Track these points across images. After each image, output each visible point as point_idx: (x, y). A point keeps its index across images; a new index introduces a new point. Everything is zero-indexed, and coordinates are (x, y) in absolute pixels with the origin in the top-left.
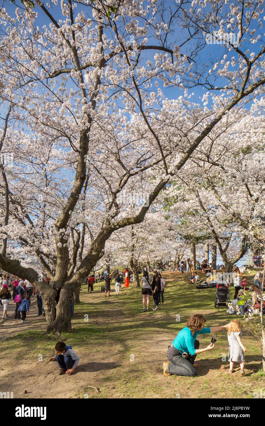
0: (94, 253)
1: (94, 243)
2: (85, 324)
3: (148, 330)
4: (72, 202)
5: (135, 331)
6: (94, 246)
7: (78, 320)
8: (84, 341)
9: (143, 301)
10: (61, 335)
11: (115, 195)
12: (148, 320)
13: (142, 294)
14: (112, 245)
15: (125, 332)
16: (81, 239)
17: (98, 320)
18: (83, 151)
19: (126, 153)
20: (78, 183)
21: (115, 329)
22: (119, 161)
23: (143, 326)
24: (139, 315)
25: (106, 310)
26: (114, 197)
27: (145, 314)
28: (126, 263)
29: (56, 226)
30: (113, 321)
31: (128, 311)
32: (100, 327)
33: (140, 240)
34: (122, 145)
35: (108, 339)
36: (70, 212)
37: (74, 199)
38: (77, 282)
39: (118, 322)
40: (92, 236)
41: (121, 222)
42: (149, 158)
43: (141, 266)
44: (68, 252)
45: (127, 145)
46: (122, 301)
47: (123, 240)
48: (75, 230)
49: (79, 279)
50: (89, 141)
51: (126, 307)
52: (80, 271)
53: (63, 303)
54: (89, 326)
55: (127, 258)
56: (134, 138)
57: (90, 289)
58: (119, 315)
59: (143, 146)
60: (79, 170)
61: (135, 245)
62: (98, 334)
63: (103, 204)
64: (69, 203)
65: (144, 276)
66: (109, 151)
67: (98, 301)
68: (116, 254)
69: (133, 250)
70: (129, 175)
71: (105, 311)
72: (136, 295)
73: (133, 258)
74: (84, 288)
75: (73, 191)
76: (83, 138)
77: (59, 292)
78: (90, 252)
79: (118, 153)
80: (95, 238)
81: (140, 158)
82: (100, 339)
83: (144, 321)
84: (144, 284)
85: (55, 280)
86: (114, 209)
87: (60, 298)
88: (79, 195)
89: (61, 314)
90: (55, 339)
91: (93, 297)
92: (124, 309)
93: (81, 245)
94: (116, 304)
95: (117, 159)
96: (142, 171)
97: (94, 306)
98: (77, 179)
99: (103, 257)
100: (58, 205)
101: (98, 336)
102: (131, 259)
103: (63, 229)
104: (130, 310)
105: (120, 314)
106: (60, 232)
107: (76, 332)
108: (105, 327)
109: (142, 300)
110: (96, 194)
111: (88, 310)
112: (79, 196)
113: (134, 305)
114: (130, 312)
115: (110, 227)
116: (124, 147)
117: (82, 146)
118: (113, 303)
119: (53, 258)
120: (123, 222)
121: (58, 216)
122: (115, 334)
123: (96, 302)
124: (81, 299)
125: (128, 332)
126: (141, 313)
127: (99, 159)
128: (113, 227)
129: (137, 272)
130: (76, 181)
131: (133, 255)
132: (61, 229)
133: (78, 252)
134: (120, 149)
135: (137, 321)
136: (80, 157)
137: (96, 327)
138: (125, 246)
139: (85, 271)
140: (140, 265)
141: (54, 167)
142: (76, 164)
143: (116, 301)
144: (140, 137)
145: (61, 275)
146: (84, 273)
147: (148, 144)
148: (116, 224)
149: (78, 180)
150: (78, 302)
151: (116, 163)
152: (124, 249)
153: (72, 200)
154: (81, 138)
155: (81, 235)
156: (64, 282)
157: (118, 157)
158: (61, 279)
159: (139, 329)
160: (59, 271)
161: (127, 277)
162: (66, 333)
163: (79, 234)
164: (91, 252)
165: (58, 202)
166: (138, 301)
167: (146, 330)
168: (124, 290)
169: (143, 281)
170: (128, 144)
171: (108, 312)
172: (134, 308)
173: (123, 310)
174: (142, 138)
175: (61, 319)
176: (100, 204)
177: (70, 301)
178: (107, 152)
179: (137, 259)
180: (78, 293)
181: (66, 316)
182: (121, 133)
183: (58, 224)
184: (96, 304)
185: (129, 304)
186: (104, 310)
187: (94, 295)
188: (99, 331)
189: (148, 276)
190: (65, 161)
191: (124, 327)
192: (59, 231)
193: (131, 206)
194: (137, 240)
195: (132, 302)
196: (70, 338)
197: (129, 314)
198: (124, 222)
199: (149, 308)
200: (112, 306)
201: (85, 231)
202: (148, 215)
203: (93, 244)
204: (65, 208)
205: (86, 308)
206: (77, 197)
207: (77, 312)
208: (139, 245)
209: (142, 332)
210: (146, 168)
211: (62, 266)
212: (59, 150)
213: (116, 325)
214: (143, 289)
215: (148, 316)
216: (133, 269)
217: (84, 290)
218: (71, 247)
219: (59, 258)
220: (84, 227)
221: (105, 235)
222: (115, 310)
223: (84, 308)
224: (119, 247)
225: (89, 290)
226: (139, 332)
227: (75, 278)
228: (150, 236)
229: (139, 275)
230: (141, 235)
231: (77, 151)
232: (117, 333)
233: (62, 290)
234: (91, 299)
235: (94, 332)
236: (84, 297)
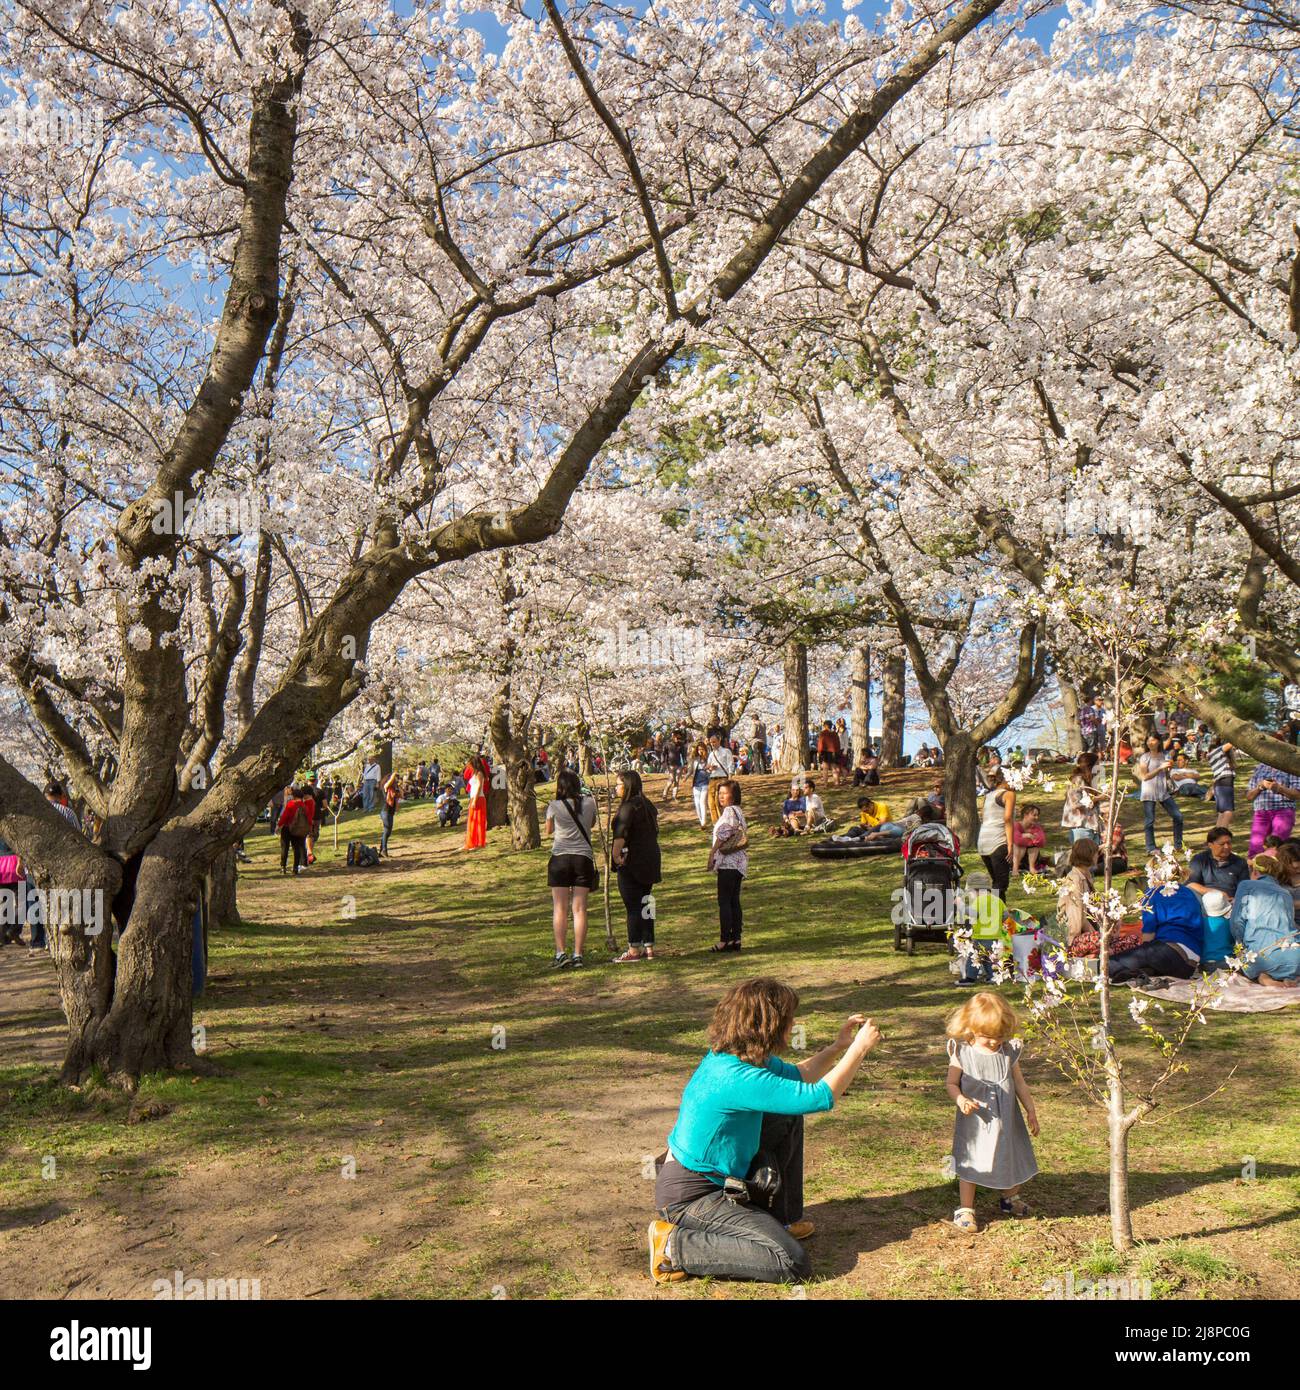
0: (314, 682)
1: (316, 632)
2: (264, 1034)
3: (579, 1062)
4: (206, 426)
5: (515, 1064)
6: (316, 645)
7: (228, 1012)
8: (259, 1117)
9: (557, 917)
10: (141, 1090)
11: (424, 398)
12: (579, 1010)
13: (552, 883)
14: (407, 639)
15: (463, 1071)
16: (249, 605)
17: (328, 1013)
18: (266, 181)
19: (477, 202)
20: (240, 335)
21: (418, 1056)
22: (444, 240)
23: (554, 1038)
24: (535, 986)
25: (372, 960)
26: (415, 409)
27: (566, 982)
28: (473, 730)
29: (124, 542)
30: (406, 1018)
31: (483, 964)
32: (343, 1047)
33: (545, 622)
34: (458, 163)
35: (387, 1104)
36: (196, 476)
37: (216, 416)
38: (224, 822)
39: (431, 1022)
40: (302, 595)
41: (451, 534)
42: (591, 232)
43: (549, 743)
44: (180, 670)
45: (481, 166)
46: (450, 914)
47: (457, 616)
48: (220, 561)
49: (235, 809)
50: (294, 138)
51: (474, 944)
52: (243, 766)
53: (154, 926)
54: (282, 1041)
55: (479, 704)
56: (513, 137)
57: (291, 853)
58: (438, 987)
59: (559, 175)
60: (244, 271)
61: (520, 642)
62: (330, 1080)
63: (360, 441)
64: (191, 430)
65: (560, 797)
66: (393, 190)
67: (333, 918)
68: (423, 686)
69: (508, 670)
70: (489, 308)
71: (369, 966)
72: (523, 888)
73: (507, 706)
74: (262, 849)
75: (214, 374)
76: (266, 123)
77: (131, 869)
78: (295, 677)
79: (440, 203)
80: (319, 610)
81: (545, 232)
82: (339, 1104)
83: (558, 1013)
84: (559, 834)
85: (114, 812)
86: (415, 471)
87: (140, 898)
88: (244, 394)
89: (139, 981)
90: (107, 1111)
91: (309, 894)
92: (462, 955)
93: (247, 634)
94: (423, 930)
95: (433, 232)
96: (553, 292)
97: (309, 943)
98: (235, 316)
99: (360, 699)
100: (132, 437)
101: (330, 1090)
102: (499, 712)
103: (162, 558)
104: (492, 963)
105: (442, 979)
106: (142, 574)
107: (216, 1070)
108: (367, 1047)
109: (551, 913)
110: (326, 388)
111: (278, 963)
112: (240, 400)
113: (512, 938)
114: (487, 970)
115: (394, 557)
116: (466, 173)
117: (262, 158)
118: (409, 926)
119: (104, 699)
120: (460, 536)
121: (130, 490)
122: (417, 1083)
123: (320, 923)
124: (248, 904)
125: (480, 1068)
126: (545, 974)
127: (347, 225)
128: (410, 557)
129: (526, 777)
130: (230, 324)
131: (506, 691)
132: (147, 561)
133: (233, 673)
134: (449, 184)
135: (527, 1017)
136: (249, 210)
137: (319, 1046)
138: (469, 646)
139: (270, 768)
140: (540, 739)
141: (114, 249)
142: (231, 240)
143: (420, 917)
144: (547, 131)
145: (147, 788)
146: (265, 777)
147: (583, 167)
148: (427, 544)
149: (241, 323)
150: (229, 920)
151: (428, 247)
152: (465, 664)
153: (205, 416)
154: (256, 119)
155: (250, 587)
156: (158, 819)
157: (438, 220)
158: (145, 807)
159: (535, 1054)
160: (134, 765)
161: (479, 799)
162: (164, 1078)
163: (238, 583)
164: (299, 676)
165: (134, 425)
166: (533, 916)
167: (571, 1057)
168: (462, 863)
169: (552, 820)
170: (490, 161)
171: (384, 969)
172: (510, 953)
173: (456, 962)
174: (557, 136)
175: (143, 1007)
176: (345, 437)
177: (191, 915)
178: (384, 191)
179: (526, 710)
180: (229, 878)
181: (164, 991)
182: (456, 108)
183: (134, 534)
184: (322, 931)
185: (485, 932)
186: (360, 961)
187: (310, 885)
188: (334, 1064)
189: (579, 801)
190: (172, 223)
191: (460, 1044)
192: (136, 567)
193: (501, 457)
194: (529, 620)
195: (499, 923)
196: (185, 1100)
197: (487, 980)
198: (468, 533)
199: (582, 951)
200: (404, 940)
201: (269, 568)
202: (584, 503)
203: (309, 637)
204: (169, 457)
205: (269, 951)
206: (233, 402)
207: (223, 972)
208: (535, 643)
209: (548, 1070)
210: (573, 280)
211: (150, 743)
212: (145, 166)
213: (422, 1036)
214: (553, 860)
215: (579, 992)
216: (506, 762)
217: (260, 858)
218: (196, 645)
219: (135, 704)
220: (265, 549)
221: (369, 596)
222: (416, 959)
223: (258, 951)
224: (439, 653)
225: (284, 863)
226: (534, 1070)
227: (216, 800)
228: (592, 604)
229: (538, 789)
230: (546, 594)
231: (236, 180)
232: (424, 1075)
233: (149, 861)
234: (298, 906)
235: (310, 1073)
236: (262, 896)
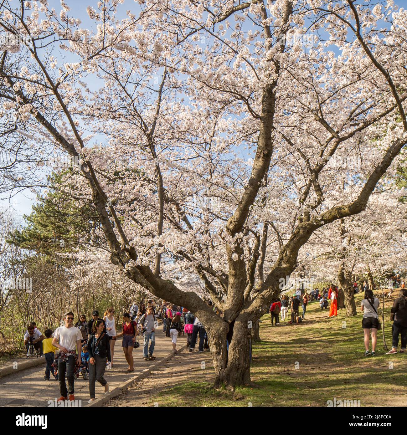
0: (284, 266)
1: (284, 250)
2: (270, 375)
3: (377, 389)
4: (251, 192)
5: (354, 388)
6: (284, 254)
7: (259, 368)
8: (271, 401)
9: (366, 339)
10: (236, 391)
11: (317, 172)
12: (375, 370)
13: (363, 327)
14: (310, 250)
15: (336, 390)
16: (261, 244)
17: (289, 369)
18: (267, 115)
19: (331, 107)
20: (260, 163)
21: (320, 384)
22: (322, 121)
23: (367, 380)
24: (358, 362)
25: (302, 353)
26: (314, 177)
27: (369, 361)
28: (331, 278)
29: (228, 229)
30: (315, 371)
31: (340, 354)
32: (295, 380)
33: (356, 240)
34: (326, 95)
35: (310, 399)
36: (250, 207)
37: (254, 188)
38: (258, 310)
39: (323, 373)
40: (280, 239)
41: (327, 215)
42: (371, 107)
43: (357, 280)
44: (244, 265)
45: (334, 94)
46: (326, 338)
47: (327, 241)
48: (253, 232)
49: (261, 306)
50: (275, 100)
51: (336, 347)
52: (263, 293)
53: (238, 342)
54: (276, 378)
55: (334, 269)
56: (344, 81)
57: (274, 319)
58: (325, 362)
59: (359, 91)
60: (261, 144)
61: (348, 248)
62: (292, 391)
63: (294, 189)
64: (246, 193)
65: (366, 298)
66: (304, 109)
67: (289, 339)
68: (315, 264)
69: (343, 257)
70: (338, 140)
71: (301, 355)
72: (351, 329)
73: (344, 269)
74: (266, 319)
75: (253, 176)
76: (266, 97)
77: (232, 325)
78: (279, 265)
79: (320, 109)
80: (285, 243)
81: (354, 111)
82: (296, 399)
83: (368, 371)
84: (366, 311)
85: (227, 309)
86: (313, 196)
88: (262, 180)
89: (235, 359)
90: (226, 397)
91: (280, 332)
92: (332, 351)
93: (261, 253)
94: (318, 343)
95: (318, 119)
96: (360, 130)
97: (282, 347)
98: (259, 157)
99: (295, 270)
100: (229, 198)
101: (292, 394)
102: (341, 271)
103: (241, 233)
104: (342, 354)
105: (325, 359)
106: (235, 238)
107: (257, 386)
108: (303, 381)
109: (363, 337)
110: (283, 175)
111: (272, 353)
112: (261, 182)
113: (349, 346)
114: (341, 356)
115: (309, 224)
116: (329, 98)
117: (266, 108)
118: (313, 342)
119: (221, 276)
120: (331, 215)
121: (227, 214)
122: (321, 393)
123: (284, 341)
124: (262, 335)
125: (342, 389)
126: (361, 358)
127: (290, 123)
128: (315, 224)
129: (351, 292)
130: (257, 160)
131: (343, 264)
132: (237, 234)
133: (257, 265)
134: (324, 102)
135: (356, 372)
136: (262, 125)
137: (288, 380)
138: (330, 250)
139: (271, 293)
140: (354, 279)
141: (223, 145)
143: (316, 339)
144: (356, 78)
145: (236, 301)
146: (270, 296)
147: (368, 86)
148: (320, 219)
149: (260, 159)
150: (257, 340)
151: (316, 125)
152: (329, 256)
153: (251, 189)
154: (264, 97)
155: (261, 238)
156: (239, 310)
157: (319, 115)
158: (235, 307)
159: (361, 385)
160: (232, 294)
161: (334, 300)
162: (242, 388)
163: (258, 238)
164: (280, 264)
165: (230, 195)
166: (356, 338)
167: (374, 387)
168: (330, 321)
169: (363, 306)
170: (336, 92)
171: (306, 356)
172: (348, 351)
173: (330, 353)
174: (359, 78)
175: (236, 367)
178: (301, 110)
179: (350, 270)
180: (257, 327)
181: (242, 362)
182: (323, 78)
183: (231, 227)
184: (285, 343)
185: (339, 344)
186: (298, 353)
187: (281, 329)
188: (293, 386)
190: (238, 134)
191: (334, 381)
192: (233, 236)
193: (339, 188)
194: (350, 240)
195: (344, 341)
196: (249, 395)
197: (341, 360)
198: (333, 214)
199: (375, 350)
200: (313, 346)
201: (267, 232)
203: (282, 253)
204: (241, 202)
205: (270, 349)
206: (259, 183)
207: (256, 356)
208: (353, 247)
209: (366, 391)
210: (367, 124)
211: (236, 288)
212: (229, 119)
213: (321, 377)
214: (364, 319)
215: (375, 364)
216: (344, 287)
217: (265, 321)
219: (232, 276)
220: (266, 227)
221: (301, 237)
222: (316, 353)
223: (266, 350)
224: (320, 253)
225: (272, 322)
226: (361, 391)
227: (255, 304)
228: (373, 232)
229: (355, 295)
230: (356, 231)
231: (257, 117)
232: (322, 391)
233: (237, 323)
234: (277, 335)
235: (286, 388)
236: (266, 332)
